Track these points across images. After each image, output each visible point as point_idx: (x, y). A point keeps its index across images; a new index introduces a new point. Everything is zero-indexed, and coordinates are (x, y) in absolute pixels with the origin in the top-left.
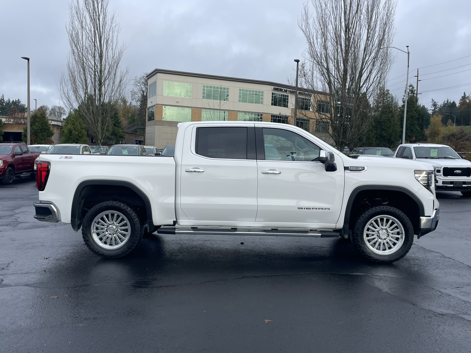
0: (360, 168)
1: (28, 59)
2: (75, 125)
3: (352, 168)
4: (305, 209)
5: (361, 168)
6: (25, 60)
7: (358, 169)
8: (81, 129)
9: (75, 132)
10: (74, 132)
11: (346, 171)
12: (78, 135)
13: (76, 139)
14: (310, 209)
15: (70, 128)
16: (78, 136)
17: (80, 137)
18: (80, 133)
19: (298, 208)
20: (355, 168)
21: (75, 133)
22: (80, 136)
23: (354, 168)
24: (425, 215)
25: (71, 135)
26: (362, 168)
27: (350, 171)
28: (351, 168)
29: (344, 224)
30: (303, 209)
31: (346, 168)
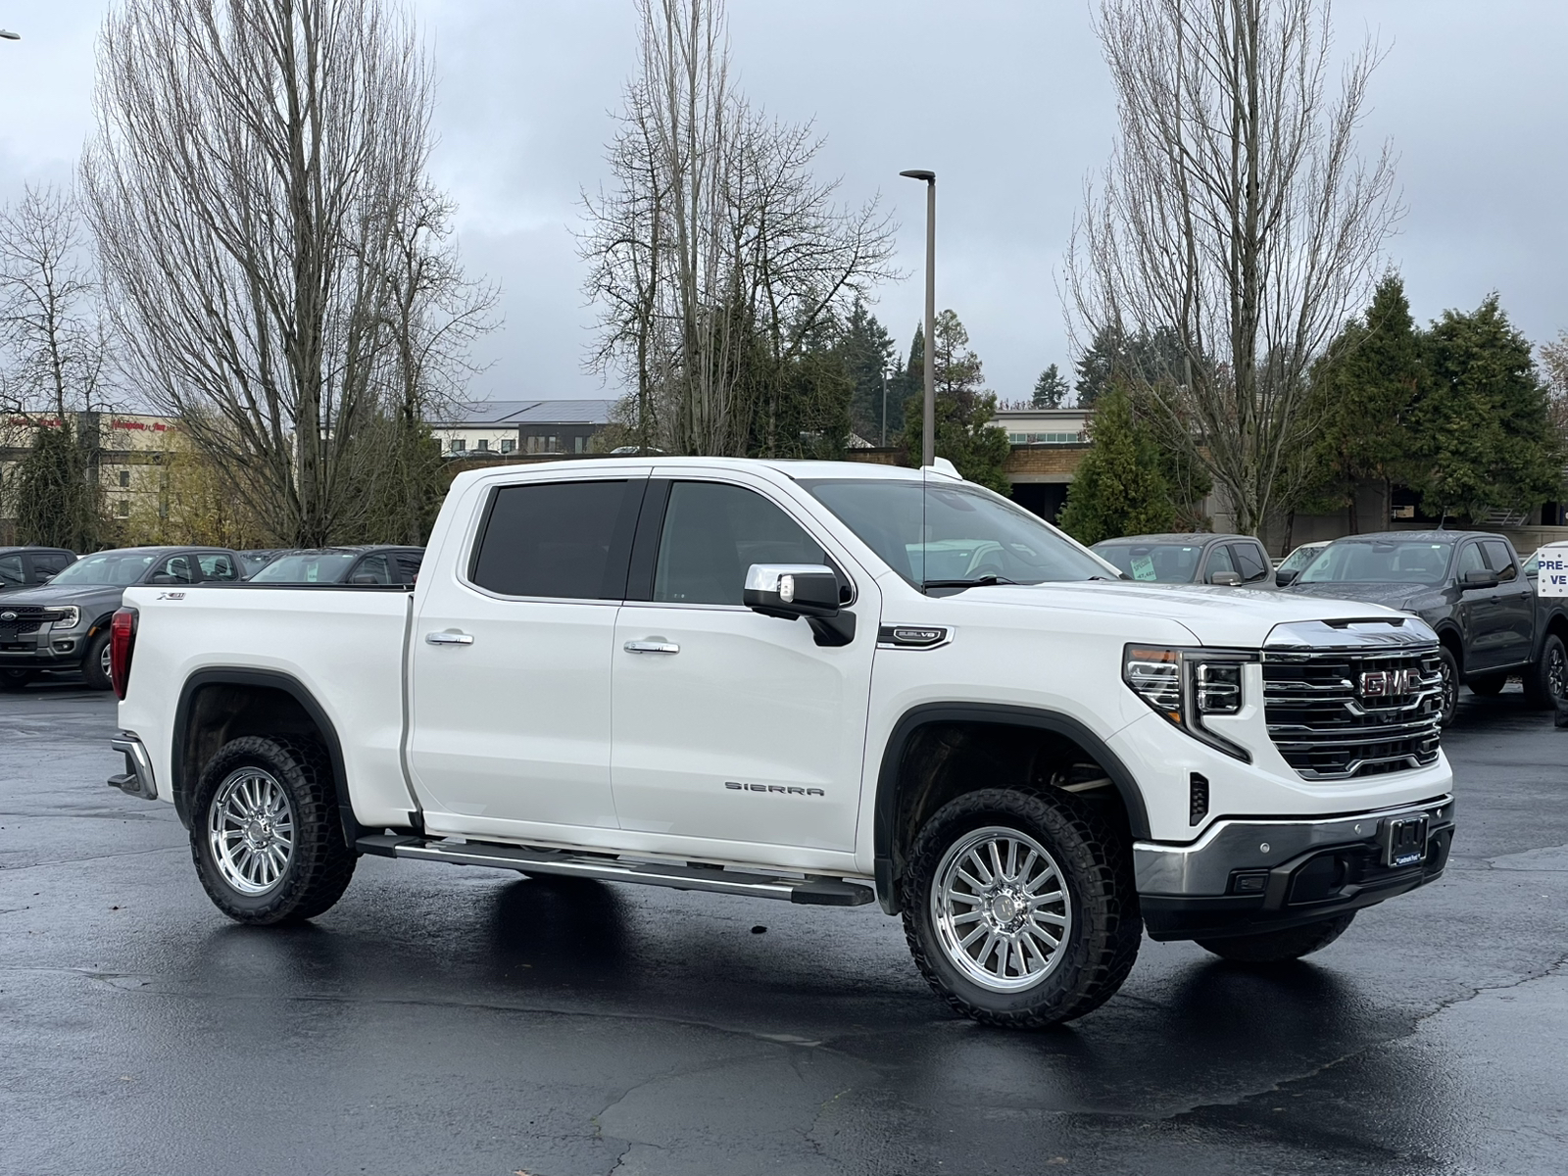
0: (929, 635)
1: (929, 177)
2: (1113, 448)
3: (904, 634)
4: (746, 788)
5: (933, 635)
6: (918, 180)
7: (922, 638)
8: (1138, 463)
9: (1109, 482)
10: (1105, 480)
11: (880, 645)
12: (1126, 491)
13: (1116, 511)
14: (762, 789)
15: (1094, 462)
16: (1126, 498)
17: (1133, 502)
18: (1135, 481)
19: (727, 784)
20: (912, 634)
21: (1109, 487)
22: (1134, 499)
23: (909, 634)
24: (1154, 837)
25: (1093, 496)
26: (936, 634)
27: (896, 644)
28: (900, 634)
29: (876, 857)
30: (740, 788)
31: (886, 634)
